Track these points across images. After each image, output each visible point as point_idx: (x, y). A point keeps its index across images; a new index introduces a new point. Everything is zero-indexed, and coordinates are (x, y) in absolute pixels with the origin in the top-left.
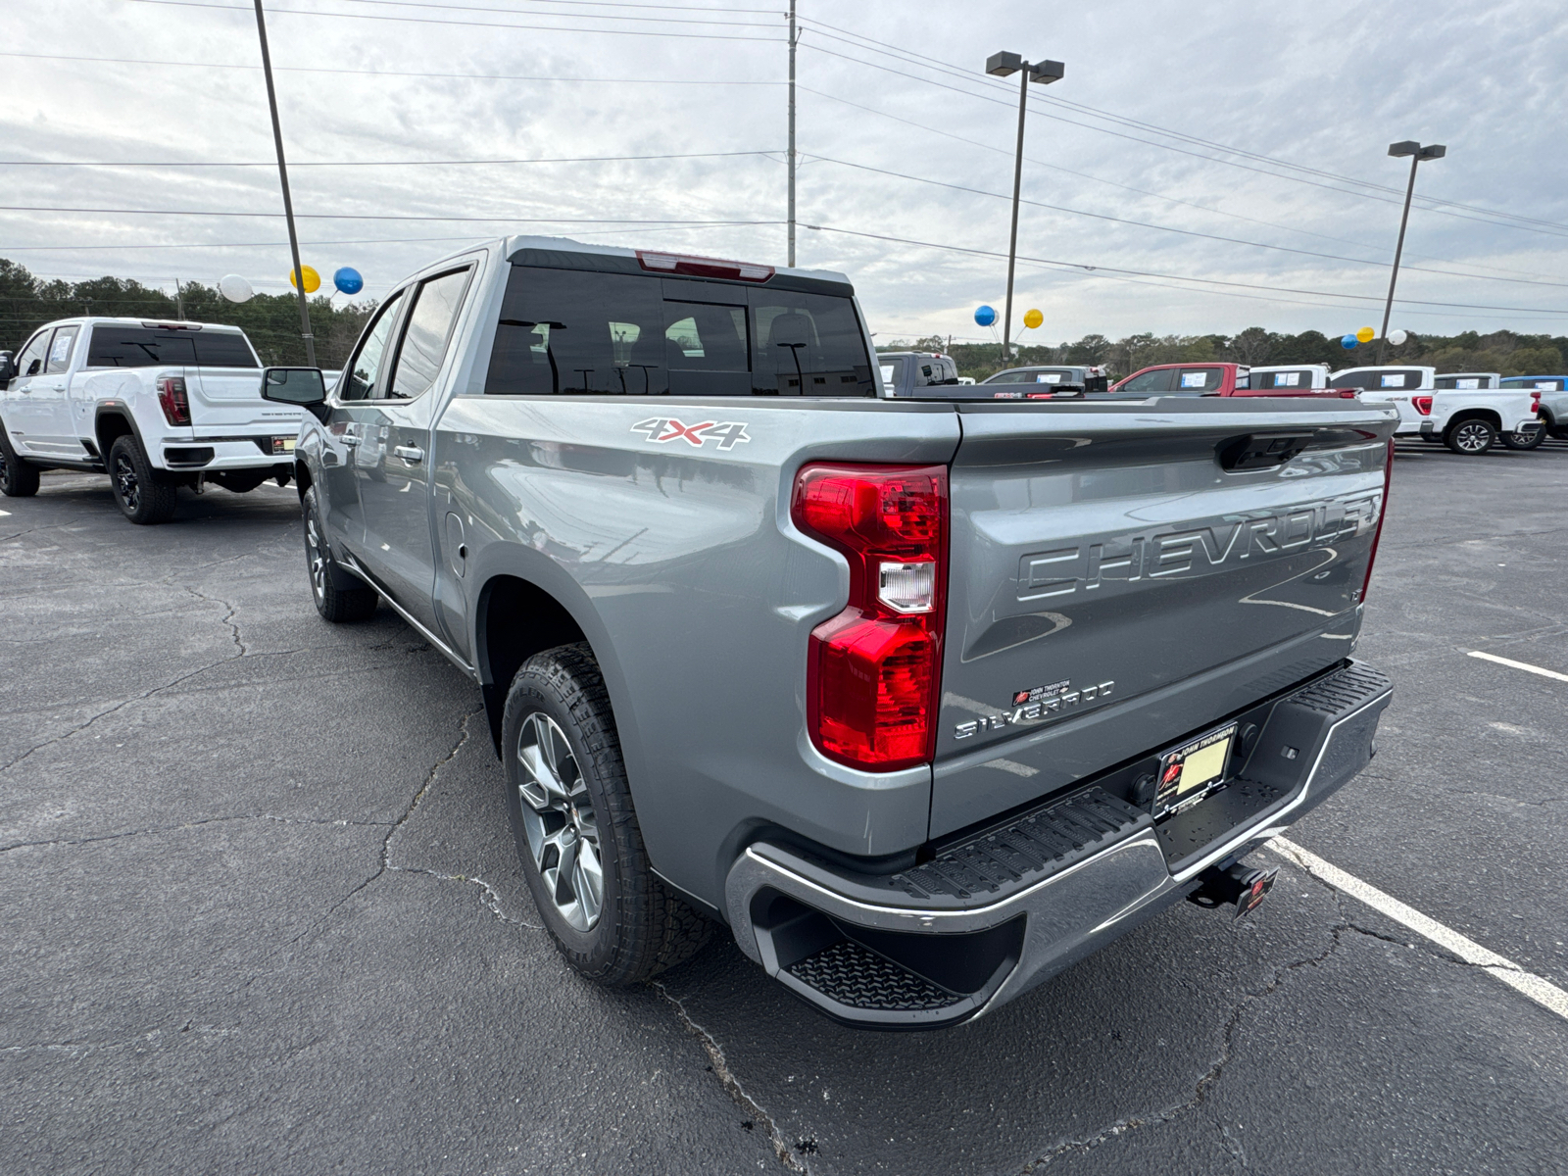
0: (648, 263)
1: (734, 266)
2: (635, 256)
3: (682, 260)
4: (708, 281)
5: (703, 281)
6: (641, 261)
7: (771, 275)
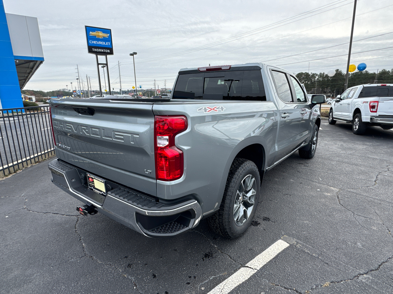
1: (220, 67)
2: (197, 69)
3: (208, 68)
4: (211, 72)
5: (210, 72)
6: (199, 70)
7: (230, 68)
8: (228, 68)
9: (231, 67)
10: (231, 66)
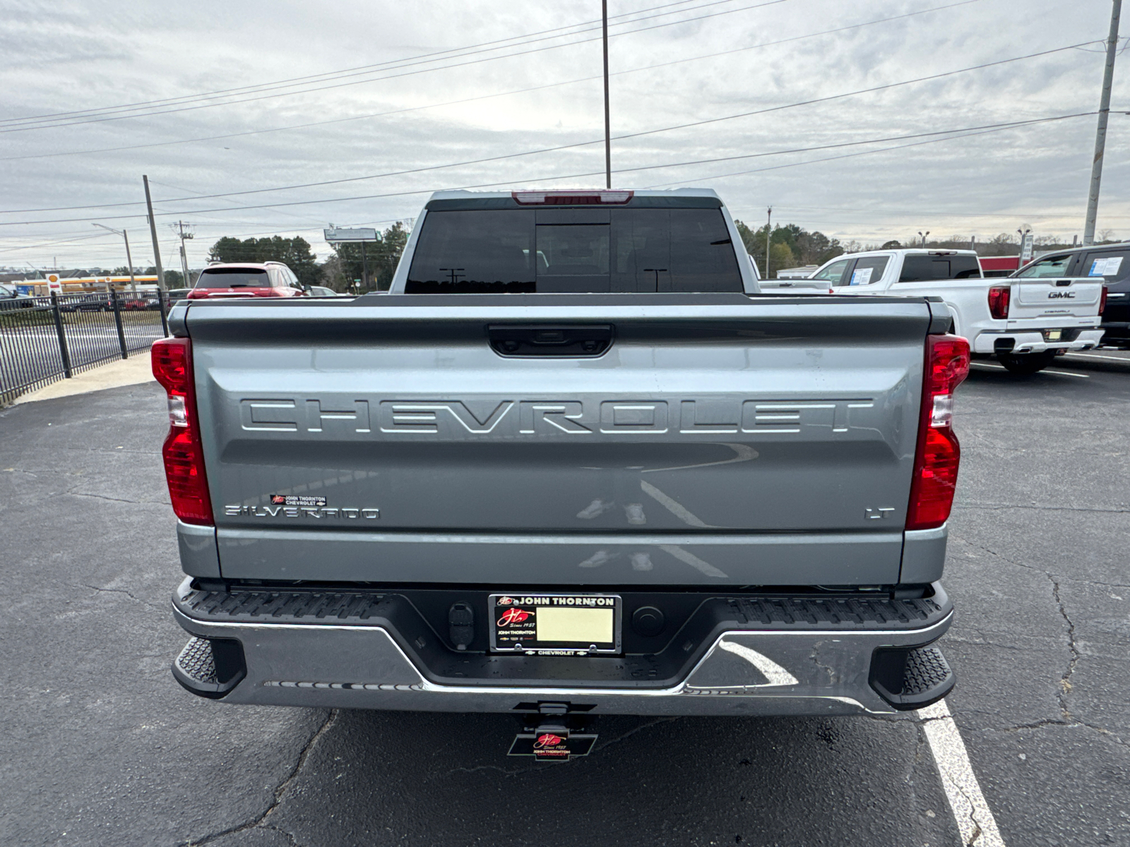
0: (521, 200)
1: (596, 195)
2: (510, 196)
6: (516, 199)
7: (630, 198)
8: (624, 198)
9: (635, 195)
10: (633, 192)
